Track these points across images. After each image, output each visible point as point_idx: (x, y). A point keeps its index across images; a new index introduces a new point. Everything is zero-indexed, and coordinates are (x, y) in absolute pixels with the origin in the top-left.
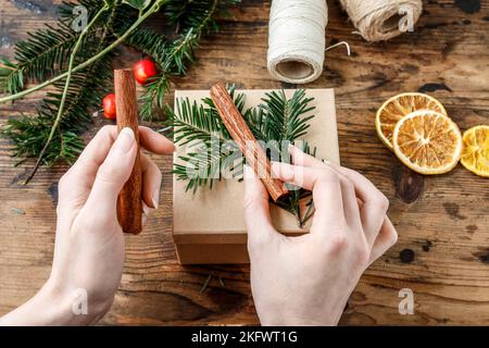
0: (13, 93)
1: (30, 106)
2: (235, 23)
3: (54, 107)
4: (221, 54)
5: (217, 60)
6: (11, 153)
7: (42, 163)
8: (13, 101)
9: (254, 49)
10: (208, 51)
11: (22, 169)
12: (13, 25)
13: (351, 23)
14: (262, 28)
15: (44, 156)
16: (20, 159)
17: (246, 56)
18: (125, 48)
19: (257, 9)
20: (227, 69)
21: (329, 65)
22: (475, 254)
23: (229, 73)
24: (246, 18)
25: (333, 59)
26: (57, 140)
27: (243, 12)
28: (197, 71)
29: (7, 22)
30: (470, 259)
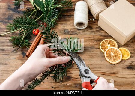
0: (12, 31)
1: (16, 34)
2: (66, 16)
3: (23, 34)
4: (63, 22)
5: (61, 24)
6: (12, 45)
7: (20, 47)
8: (12, 33)
9: (70, 21)
10: (59, 22)
11: (15, 48)
12: (11, 16)
13: (93, 16)
14: (72, 17)
15: (20, 45)
16: (14, 46)
17: (69, 23)
18: (39, 21)
19: (71, 12)
20: (64, 26)
21: (89, 25)
22: (126, 67)
23: (65, 27)
24: (68, 14)
25: (90, 23)
26: (23, 42)
27: (67, 13)
28: (57, 26)
29: (10, 15)
30: (125, 68)
